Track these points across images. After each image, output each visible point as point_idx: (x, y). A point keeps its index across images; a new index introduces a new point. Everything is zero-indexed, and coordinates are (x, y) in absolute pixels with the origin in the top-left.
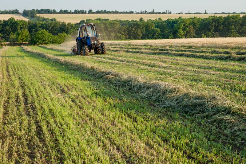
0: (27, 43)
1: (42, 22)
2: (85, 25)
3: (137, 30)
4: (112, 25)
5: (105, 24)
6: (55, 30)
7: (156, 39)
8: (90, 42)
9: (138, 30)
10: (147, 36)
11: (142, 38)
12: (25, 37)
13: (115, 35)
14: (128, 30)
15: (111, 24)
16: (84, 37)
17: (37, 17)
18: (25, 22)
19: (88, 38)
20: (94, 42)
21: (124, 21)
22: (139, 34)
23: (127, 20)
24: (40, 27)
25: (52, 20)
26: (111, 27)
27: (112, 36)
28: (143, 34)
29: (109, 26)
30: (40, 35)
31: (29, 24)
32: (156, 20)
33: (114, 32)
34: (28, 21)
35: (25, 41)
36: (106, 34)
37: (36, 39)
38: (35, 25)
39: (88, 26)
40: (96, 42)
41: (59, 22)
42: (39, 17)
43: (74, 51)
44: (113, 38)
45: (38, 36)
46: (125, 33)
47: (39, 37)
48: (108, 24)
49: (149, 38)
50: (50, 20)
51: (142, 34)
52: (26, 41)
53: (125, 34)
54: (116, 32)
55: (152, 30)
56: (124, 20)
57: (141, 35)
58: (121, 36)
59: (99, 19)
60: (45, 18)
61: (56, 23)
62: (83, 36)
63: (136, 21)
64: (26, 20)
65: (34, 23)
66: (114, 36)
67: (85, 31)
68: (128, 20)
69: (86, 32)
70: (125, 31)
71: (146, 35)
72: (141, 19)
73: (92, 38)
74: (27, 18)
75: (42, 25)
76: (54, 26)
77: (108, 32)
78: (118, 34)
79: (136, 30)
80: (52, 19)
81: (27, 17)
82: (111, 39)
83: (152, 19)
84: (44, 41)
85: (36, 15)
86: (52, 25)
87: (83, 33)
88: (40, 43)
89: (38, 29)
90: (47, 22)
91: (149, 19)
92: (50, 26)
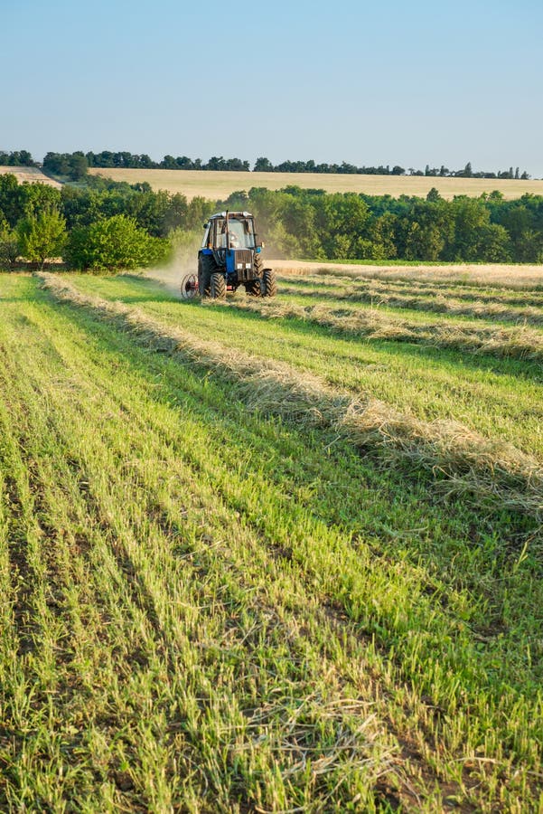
0: (59, 260)
1: (106, 194)
2: (224, 214)
3: (426, 228)
4: (342, 208)
5: (317, 205)
6: (148, 220)
7: (490, 261)
8: (234, 265)
9: (429, 230)
10: (460, 251)
11: (446, 257)
12: (53, 239)
13: (352, 245)
14: (397, 227)
15: (340, 204)
16: (221, 249)
17: (89, 177)
18: (50, 190)
19: (228, 252)
20: (244, 266)
21: (377, 197)
22: (435, 241)
23: (387, 196)
24: (101, 209)
25: (137, 187)
26: (337, 218)
27: (339, 248)
28: (447, 244)
29: (332, 212)
30: (107, 235)
31: (64, 197)
32: (483, 196)
33: (348, 232)
34: (60, 189)
35: (50, 255)
36: (321, 237)
37: (92, 248)
38: (85, 203)
39: (233, 217)
40: (248, 266)
41: (163, 195)
42: (95, 179)
43: (189, 287)
44: (345, 255)
45: (98, 239)
46: (386, 236)
47: (102, 243)
48: (328, 207)
49: (467, 258)
50: (132, 187)
51: (443, 241)
52: (55, 253)
53: (387, 241)
54: (355, 233)
55: (478, 229)
56: (378, 194)
57: (441, 248)
58: (370, 247)
59: (291, 190)
60: (114, 183)
61: (153, 198)
62: (218, 246)
63: (414, 200)
64: (55, 184)
65: (80, 195)
66: (348, 247)
67: (223, 232)
68: (388, 194)
69: (224, 235)
70: (385, 231)
71: (459, 246)
72: (433, 194)
73: (240, 252)
74: (57, 180)
75: (107, 201)
76: (146, 208)
77: (328, 234)
78: (360, 241)
79: (422, 228)
80: (138, 185)
81: (58, 178)
82: (336, 258)
83: (471, 195)
84: (117, 256)
85: (87, 171)
86: (142, 203)
87: (218, 236)
88: (105, 265)
89: (94, 215)
90: (122, 192)
91: (457, 194)
92: (132, 206)
